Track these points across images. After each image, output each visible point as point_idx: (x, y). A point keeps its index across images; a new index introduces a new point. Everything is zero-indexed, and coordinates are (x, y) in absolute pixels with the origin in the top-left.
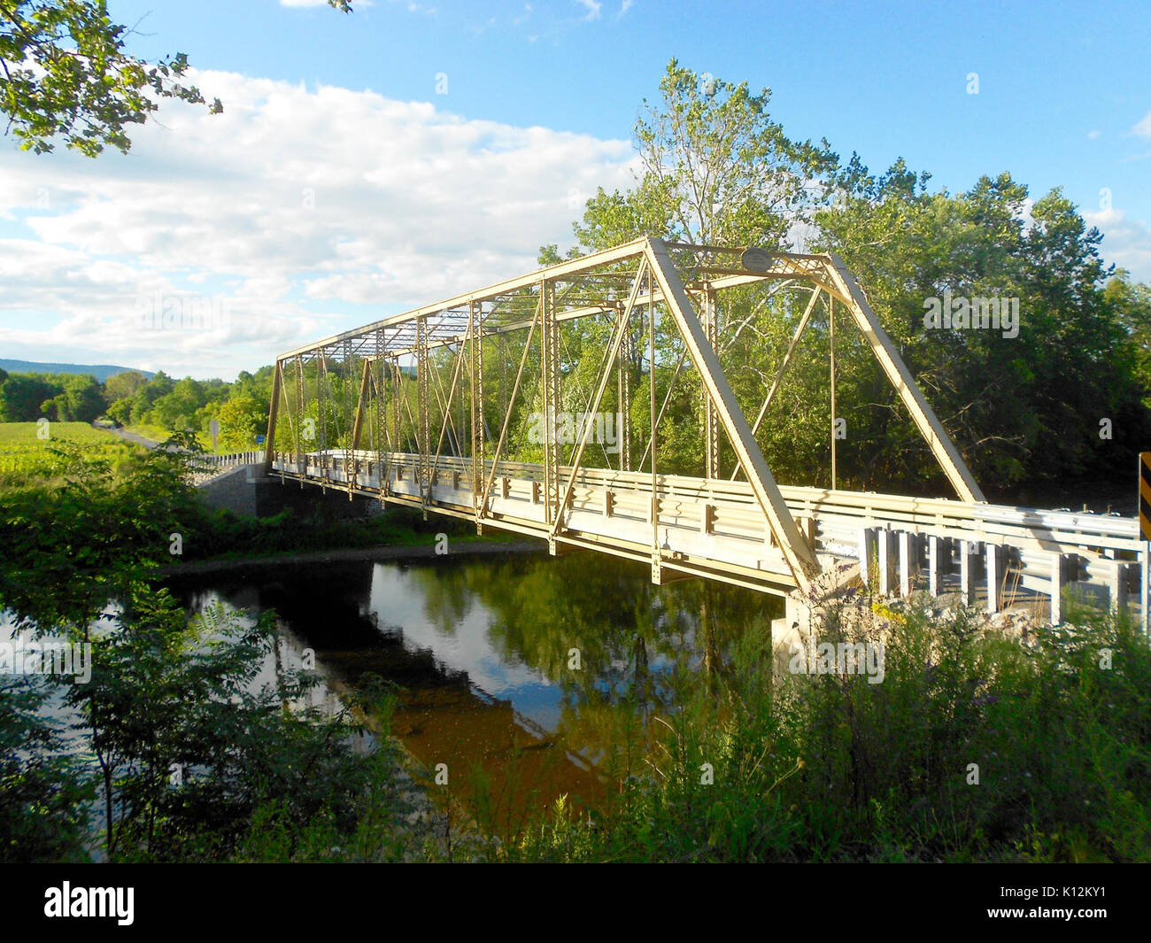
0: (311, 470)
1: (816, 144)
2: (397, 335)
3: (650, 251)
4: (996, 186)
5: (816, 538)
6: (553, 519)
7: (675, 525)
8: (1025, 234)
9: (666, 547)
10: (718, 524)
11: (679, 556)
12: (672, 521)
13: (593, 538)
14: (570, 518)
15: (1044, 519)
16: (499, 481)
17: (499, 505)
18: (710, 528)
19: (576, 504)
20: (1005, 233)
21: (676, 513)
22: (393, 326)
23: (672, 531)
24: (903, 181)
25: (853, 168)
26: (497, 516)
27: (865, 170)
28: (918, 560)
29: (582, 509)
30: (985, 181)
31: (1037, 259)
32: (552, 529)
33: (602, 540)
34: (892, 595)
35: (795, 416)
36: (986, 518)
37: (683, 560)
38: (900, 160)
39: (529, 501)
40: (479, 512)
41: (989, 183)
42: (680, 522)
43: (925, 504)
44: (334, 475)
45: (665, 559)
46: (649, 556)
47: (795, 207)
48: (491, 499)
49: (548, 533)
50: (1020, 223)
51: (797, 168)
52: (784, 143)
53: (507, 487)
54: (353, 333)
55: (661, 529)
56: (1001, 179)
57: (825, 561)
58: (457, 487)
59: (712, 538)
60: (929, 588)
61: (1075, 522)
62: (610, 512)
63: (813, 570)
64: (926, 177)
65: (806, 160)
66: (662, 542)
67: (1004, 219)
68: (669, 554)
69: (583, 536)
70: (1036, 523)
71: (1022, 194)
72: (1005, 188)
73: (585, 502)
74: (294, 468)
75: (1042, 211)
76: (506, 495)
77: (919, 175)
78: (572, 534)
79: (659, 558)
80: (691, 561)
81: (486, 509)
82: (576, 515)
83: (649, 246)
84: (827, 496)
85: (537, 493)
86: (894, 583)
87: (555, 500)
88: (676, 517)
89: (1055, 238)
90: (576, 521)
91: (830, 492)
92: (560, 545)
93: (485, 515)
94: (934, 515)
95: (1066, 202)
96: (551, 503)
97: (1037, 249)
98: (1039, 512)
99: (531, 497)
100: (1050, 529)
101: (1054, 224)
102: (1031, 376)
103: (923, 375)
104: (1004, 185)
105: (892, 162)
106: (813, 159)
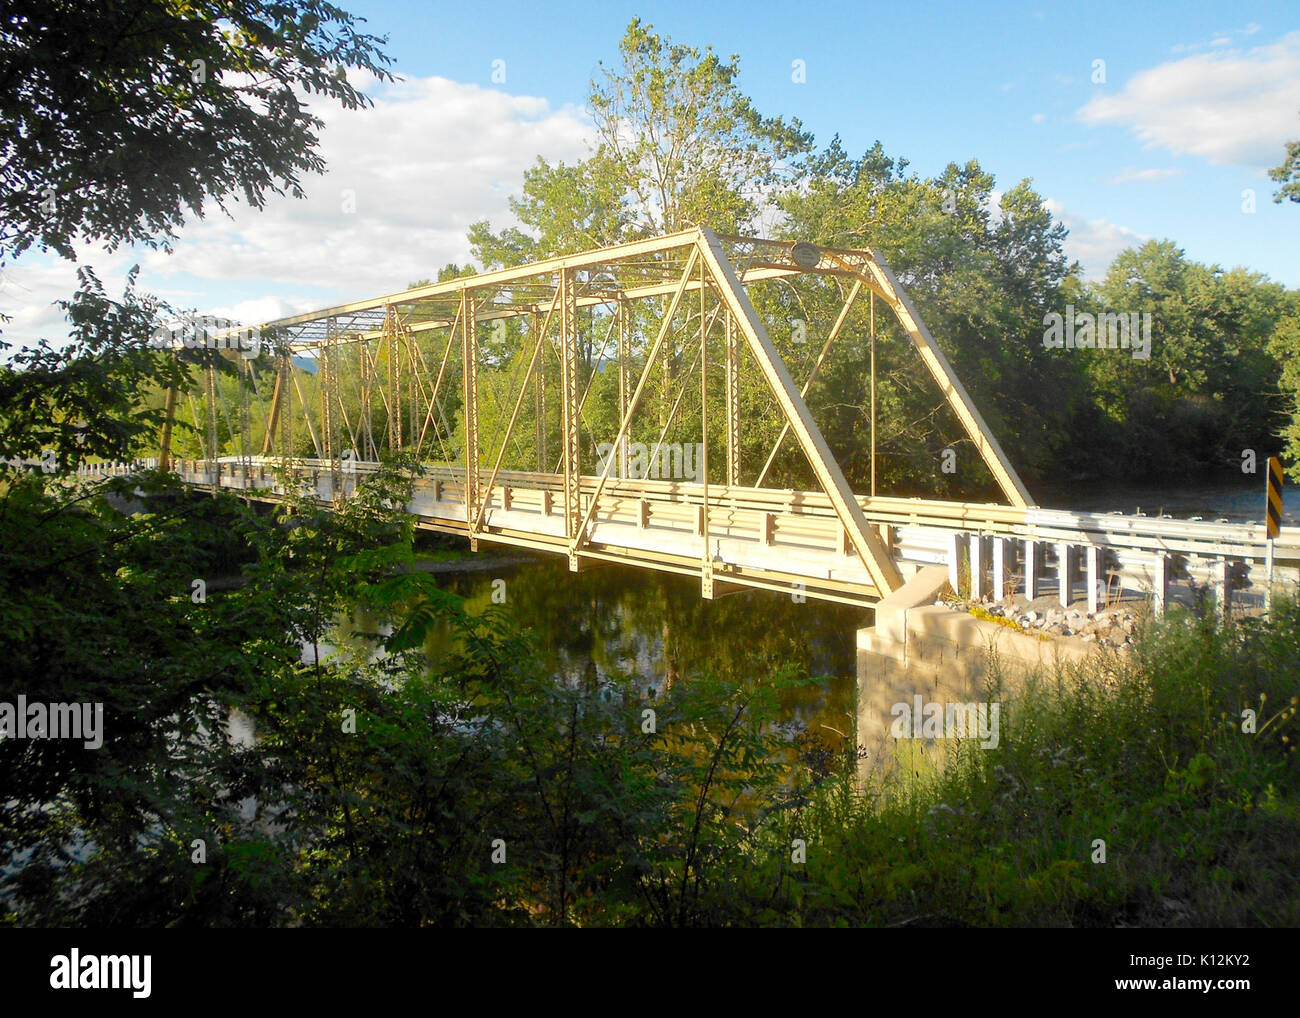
0: (226, 481)
1: (788, 122)
2: (352, 323)
3: (704, 244)
4: (963, 174)
5: (895, 546)
6: (574, 532)
7: (728, 536)
8: (992, 228)
9: (718, 559)
10: (780, 532)
11: (730, 568)
12: (724, 531)
13: (623, 552)
14: (594, 530)
15: (1100, 522)
16: (499, 492)
17: (498, 518)
18: (770, 539)
19: (600, 515)
20: (971, 226)
21: (728, 523)
22: (346, 315)
23: (724, 543)
24: (877, 166)
25: (832, 151)
26: (494, 530)
27: (844, 156)
28: (1013, 565)
29: (608, 521)
30: (953, 169)
31: (1002, 253)
32: (573, 543)
33: (631, 553)
34: (985, 599)
35: (766, 417)
36: (1039, 523)
37: (736, 571)
38: (878, 145)
39: (540, 512)
40: (474, 526)
41: (957, 171)
42: (733, 532)
43: (975, 509)
44: (260, 486)
45: (716, 571)
46: (700, 570)
47: (766, 190)
48: (488, 511)
49: (569, 548)
50: (986, 215)
51: (767, 145)
52: (756, 118)
53: (509, 498)
54: (292, 321)
55: (713, 541)
56: (968, 167)
57: (907, 570)
58: (439, 498)
59: (774, 548)
60: (1024, 592)
61: (1131, 525)
62: (646, 523)
63: (896, 580)
64: (903, 164)
65: (779, 138)
66: (713, 553)
67: (970, 210)
68: (720, 566)
69: (609, 549)
70: (1092, 527)
71: (988, 184)
72: (973, 177)
73: (611, 514)
74: (200, 478)
75: (1009, 202)
76: (508, 507)
77: (896, 161)
78: (595, 547)
79: (711, 571)
80: (744, 572)
81: (482, 523)
82: (601, 527)
83: (703, 237)
84: (868, 502)
85: (549, 504)
86: (986, 588)
87: (576, 511)
88: (728, 527)
89: (1020, 234)
90: (602, 534)
91: (871, 499)
92: (582, 559)
93: (480, 529)
94: (984, 521)
95: (1034, 195)
96: (572, 515)
97: (1003, 242)
98: (1095, 516)
99: (542, 508)
100: (1104, 532)
101: (1023, 217)
102: (997, 375)
103: (894, 374)
104: (971, 173)
105: (870, 146)
106: (788, 138)
